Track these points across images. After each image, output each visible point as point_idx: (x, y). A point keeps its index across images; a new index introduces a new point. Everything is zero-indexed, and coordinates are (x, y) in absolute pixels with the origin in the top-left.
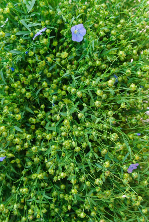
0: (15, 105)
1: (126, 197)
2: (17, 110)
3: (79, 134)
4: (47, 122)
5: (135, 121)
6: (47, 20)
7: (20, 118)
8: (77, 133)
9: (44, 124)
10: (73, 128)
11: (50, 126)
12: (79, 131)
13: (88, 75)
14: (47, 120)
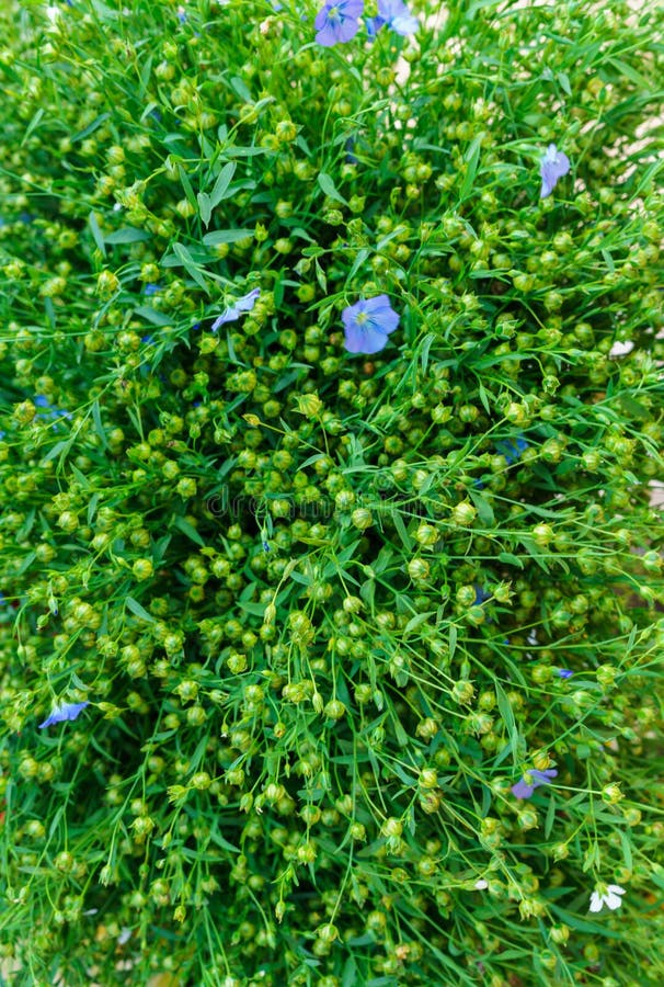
0: (137, 519)
1: (486, 890)
2: (141, 537)
3: (349, 649)
4: (246, 580)
5: (563, 619)
6: (286, 200)
7: (147, 575)
8: (342, 645)
9: (236, 584)
10: (333, 619)
11: (257, 598)
12: (351, 640)
13: (412, 428)
14: (250, 575)
